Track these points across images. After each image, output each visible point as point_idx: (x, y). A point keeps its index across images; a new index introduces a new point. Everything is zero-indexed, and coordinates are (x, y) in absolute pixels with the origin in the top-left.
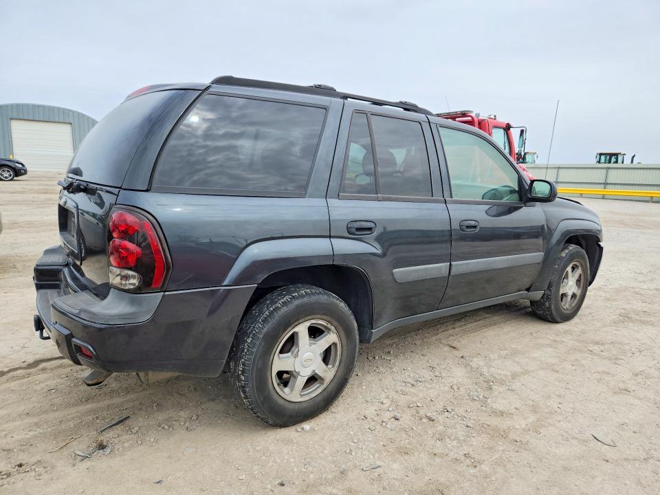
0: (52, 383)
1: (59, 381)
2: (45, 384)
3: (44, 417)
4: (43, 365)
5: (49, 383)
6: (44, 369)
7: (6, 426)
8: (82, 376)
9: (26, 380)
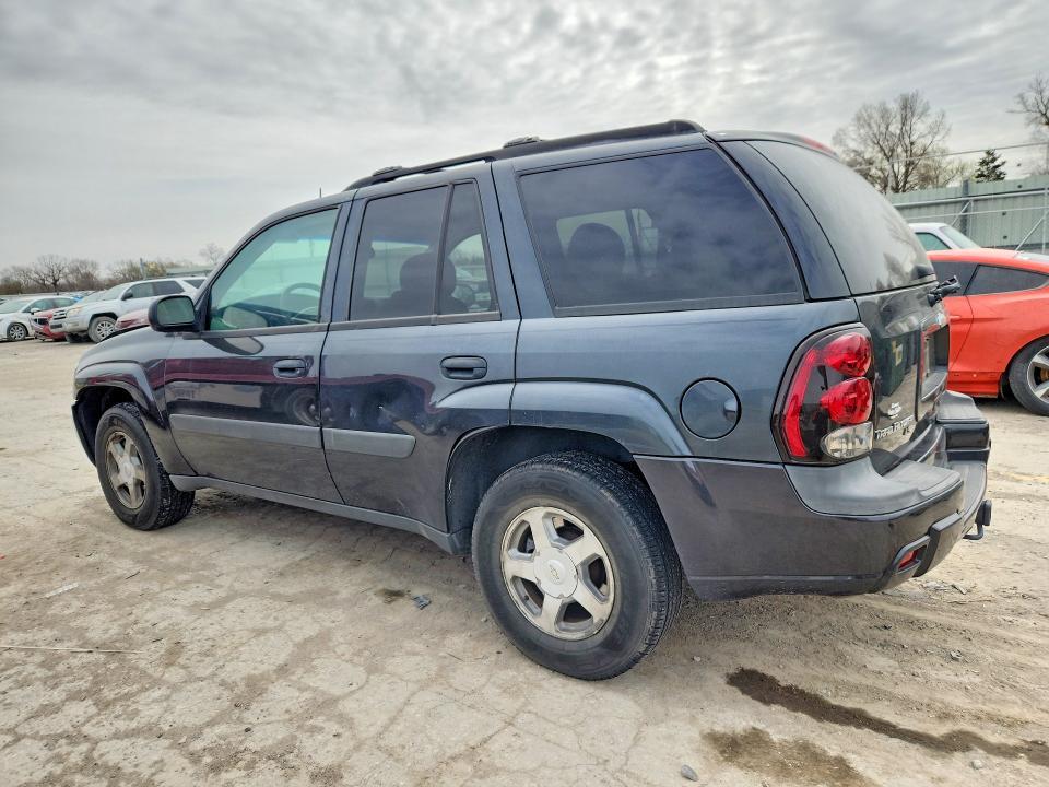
0: (947, 674)
1: (933, 673)
2: (957, 680)
3: (985, 629)
4: (939, 730)
5: (952, 678)
6: (945, 716)
7: (1040, 641)
8: (892, 662)
9: (988, 708)
